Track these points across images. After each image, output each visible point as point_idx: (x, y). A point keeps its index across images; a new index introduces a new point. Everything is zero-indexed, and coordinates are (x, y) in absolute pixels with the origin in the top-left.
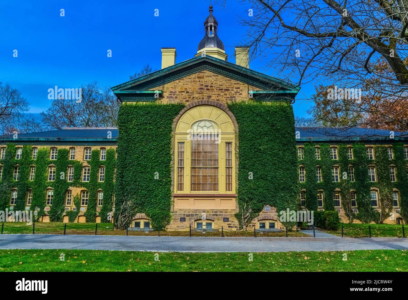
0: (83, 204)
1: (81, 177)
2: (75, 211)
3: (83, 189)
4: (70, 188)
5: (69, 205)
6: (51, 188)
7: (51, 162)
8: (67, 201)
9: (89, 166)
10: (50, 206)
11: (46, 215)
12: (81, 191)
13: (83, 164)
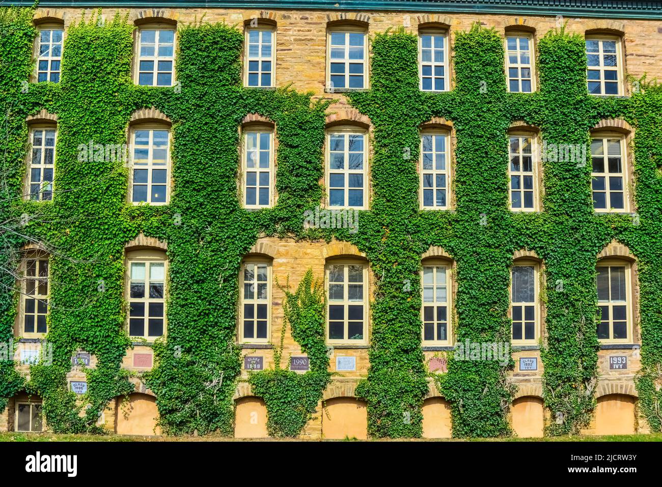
0: (337, 331)
1: (318, 183)
2: (303, 372)
3: (337, 247)
4: (264, 244)
5: (255, 341)
6: (151, 242)
7: (142, 100)
8: (242, 320)
9: (365, 119)
10: (155, 347)
11: (135, 395)
12: (324, 262)
13: (327, 112)
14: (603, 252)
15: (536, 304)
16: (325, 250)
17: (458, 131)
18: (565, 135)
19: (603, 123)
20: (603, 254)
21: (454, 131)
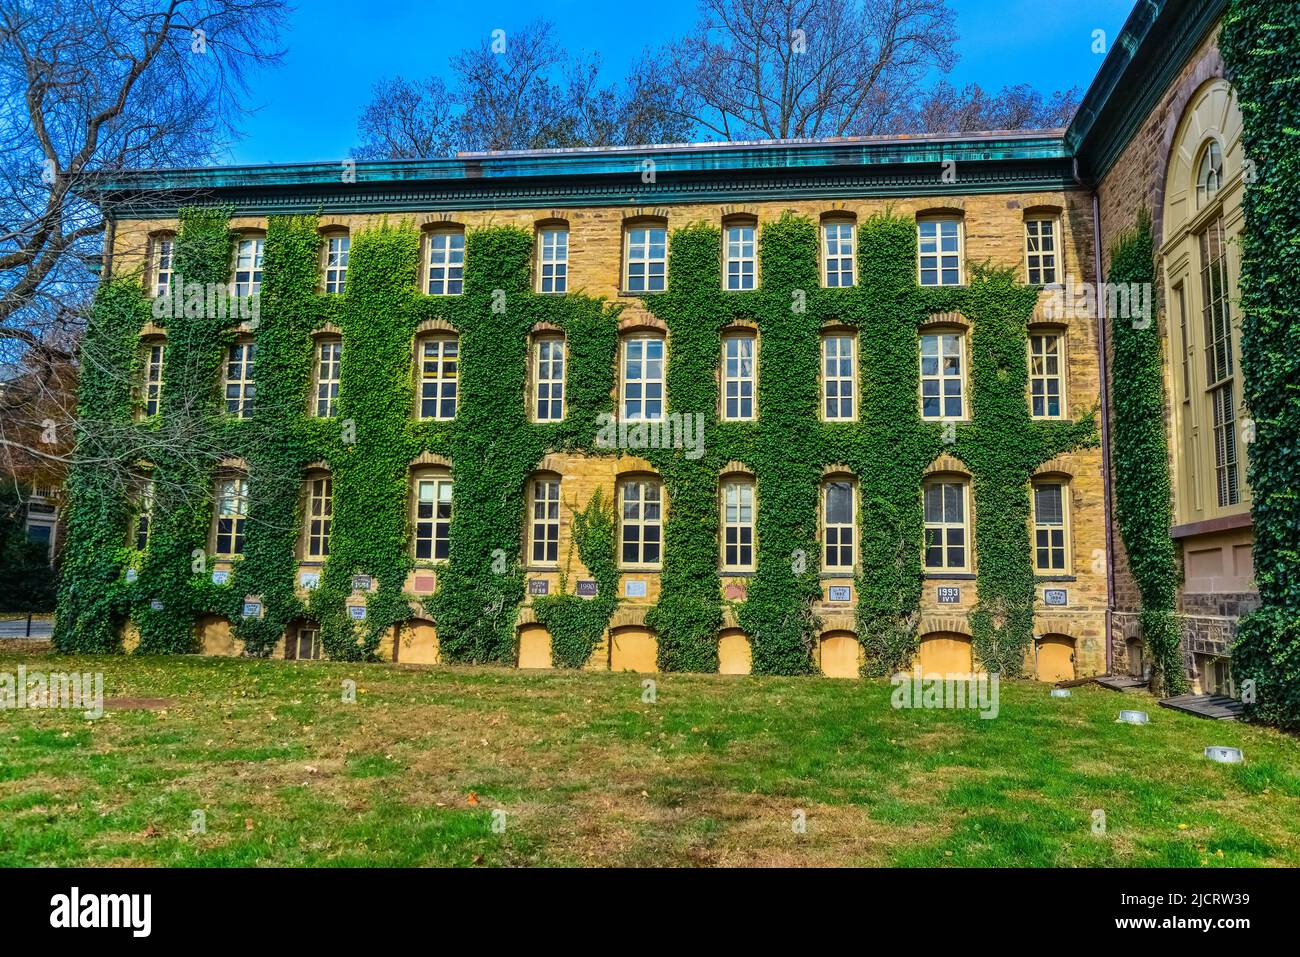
0: (631, 554)
1: (613, 393)
2: (590, 598)
3: (628, 464)
4: (552, 460)
5: (545, 563)
6: (436, 459)
7: (427, 311)
8: (531, 541)
9: (661, 324)
10: (438, 569)
11: (415, 622)
12: (615, 479)
13: (620, 317)
14: (931, 466)
15: (853, 526)
16: (615, 466)
17: (762, 333)
18: (885, 334)
19: (934, 318)
20: (931, 469)
21: (759, 335)
